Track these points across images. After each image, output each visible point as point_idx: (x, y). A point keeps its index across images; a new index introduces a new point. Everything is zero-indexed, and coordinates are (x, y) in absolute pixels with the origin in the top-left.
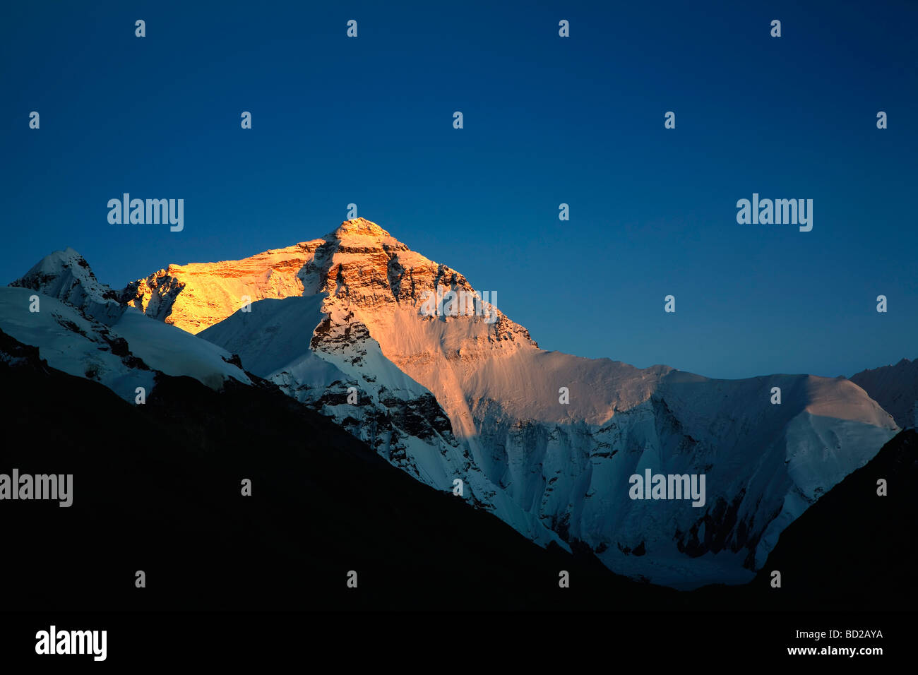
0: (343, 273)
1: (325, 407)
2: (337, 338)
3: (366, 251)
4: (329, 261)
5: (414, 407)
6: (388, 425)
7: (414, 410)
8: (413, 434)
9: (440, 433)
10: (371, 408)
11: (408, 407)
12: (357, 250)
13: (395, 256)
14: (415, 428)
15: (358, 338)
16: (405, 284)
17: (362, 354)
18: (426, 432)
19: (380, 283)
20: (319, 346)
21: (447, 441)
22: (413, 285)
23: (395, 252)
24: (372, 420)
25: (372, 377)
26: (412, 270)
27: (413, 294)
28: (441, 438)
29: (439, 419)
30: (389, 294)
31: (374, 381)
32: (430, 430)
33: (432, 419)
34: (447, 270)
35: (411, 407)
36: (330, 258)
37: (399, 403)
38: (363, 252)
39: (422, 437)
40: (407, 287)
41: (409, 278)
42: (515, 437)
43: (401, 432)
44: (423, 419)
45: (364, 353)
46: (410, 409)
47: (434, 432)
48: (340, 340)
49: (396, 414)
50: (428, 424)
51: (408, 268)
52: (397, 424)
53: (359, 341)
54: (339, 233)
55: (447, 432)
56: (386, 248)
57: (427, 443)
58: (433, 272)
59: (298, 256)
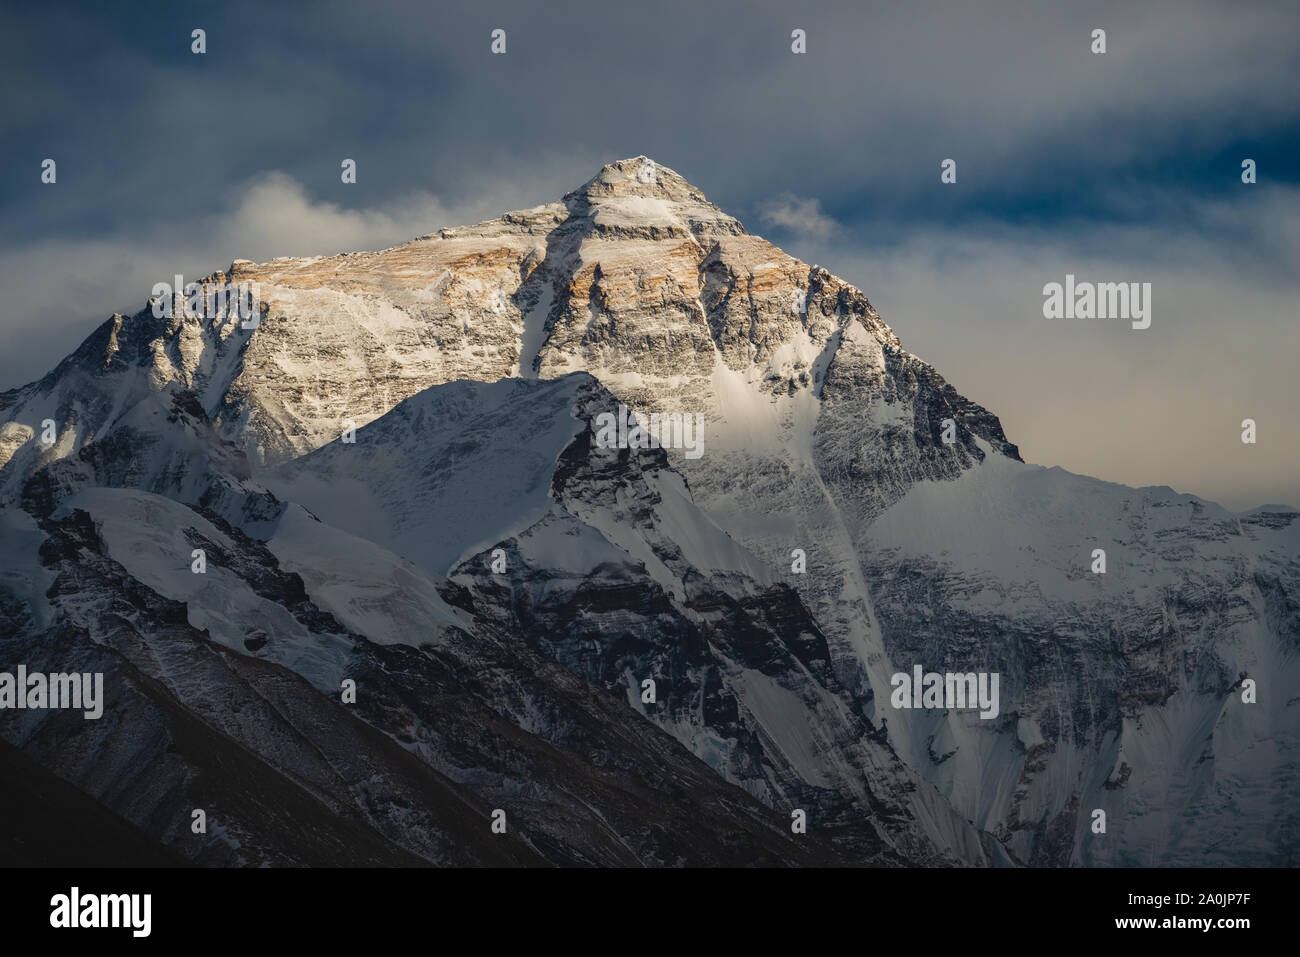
0: (604, 285)
1: (581, 616)
2: (603, 471)
3: (654, 233)
4: (575, 255)
5: (754, 612)
6: (704, 653)
7: (755, 618)
8: (752, 664)
9: (808, 666)
10: (671, 619)
11: (743, 611)
12: (632, 233)
13: (717, 248)
14: (755, 654)
15: (645, 468)
16: (737, 310)
17: (652, 503)
18: (778, 661)
19: (683, 307)
20: (569, 487)
21: (820, 681)
22: (754, 313)
23: (717, 238)
24: (674, 643)
25: (671, 550)
26: (751, 278)
27: (752, 335)
28: (808, 674)
29: (806, 636)
30: (702, 331)
31: (674, 558)
32: (785, 658)
33: (790, 637)
34: (828, 278)
35: (748, 611)
36: (574, 249)
37: (726, 604)
38: (645, 236)
39: (770, 671)
40: (742, 318)
41: (745, 296)
42: (964, 655)
43: (729, 662)
44: (771, 637)
45: (657, 500)
46: (746, 614)
47: (792, 661)
48: (608, 474)
49: (719, 624)
50: (782, 645)
51: (742, 274)
52: (720, 647)
53: (648, 475)
54: (593, 191)
55: (818, 663)
56: (697, 229)
57: (781, 684)
58: (797, 284)
59: (508, 241)
